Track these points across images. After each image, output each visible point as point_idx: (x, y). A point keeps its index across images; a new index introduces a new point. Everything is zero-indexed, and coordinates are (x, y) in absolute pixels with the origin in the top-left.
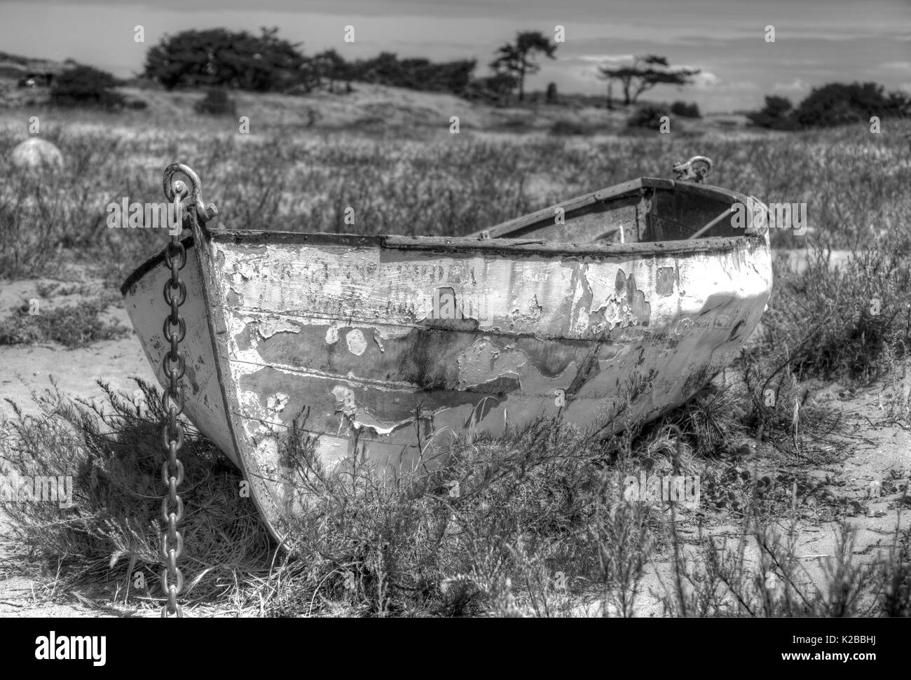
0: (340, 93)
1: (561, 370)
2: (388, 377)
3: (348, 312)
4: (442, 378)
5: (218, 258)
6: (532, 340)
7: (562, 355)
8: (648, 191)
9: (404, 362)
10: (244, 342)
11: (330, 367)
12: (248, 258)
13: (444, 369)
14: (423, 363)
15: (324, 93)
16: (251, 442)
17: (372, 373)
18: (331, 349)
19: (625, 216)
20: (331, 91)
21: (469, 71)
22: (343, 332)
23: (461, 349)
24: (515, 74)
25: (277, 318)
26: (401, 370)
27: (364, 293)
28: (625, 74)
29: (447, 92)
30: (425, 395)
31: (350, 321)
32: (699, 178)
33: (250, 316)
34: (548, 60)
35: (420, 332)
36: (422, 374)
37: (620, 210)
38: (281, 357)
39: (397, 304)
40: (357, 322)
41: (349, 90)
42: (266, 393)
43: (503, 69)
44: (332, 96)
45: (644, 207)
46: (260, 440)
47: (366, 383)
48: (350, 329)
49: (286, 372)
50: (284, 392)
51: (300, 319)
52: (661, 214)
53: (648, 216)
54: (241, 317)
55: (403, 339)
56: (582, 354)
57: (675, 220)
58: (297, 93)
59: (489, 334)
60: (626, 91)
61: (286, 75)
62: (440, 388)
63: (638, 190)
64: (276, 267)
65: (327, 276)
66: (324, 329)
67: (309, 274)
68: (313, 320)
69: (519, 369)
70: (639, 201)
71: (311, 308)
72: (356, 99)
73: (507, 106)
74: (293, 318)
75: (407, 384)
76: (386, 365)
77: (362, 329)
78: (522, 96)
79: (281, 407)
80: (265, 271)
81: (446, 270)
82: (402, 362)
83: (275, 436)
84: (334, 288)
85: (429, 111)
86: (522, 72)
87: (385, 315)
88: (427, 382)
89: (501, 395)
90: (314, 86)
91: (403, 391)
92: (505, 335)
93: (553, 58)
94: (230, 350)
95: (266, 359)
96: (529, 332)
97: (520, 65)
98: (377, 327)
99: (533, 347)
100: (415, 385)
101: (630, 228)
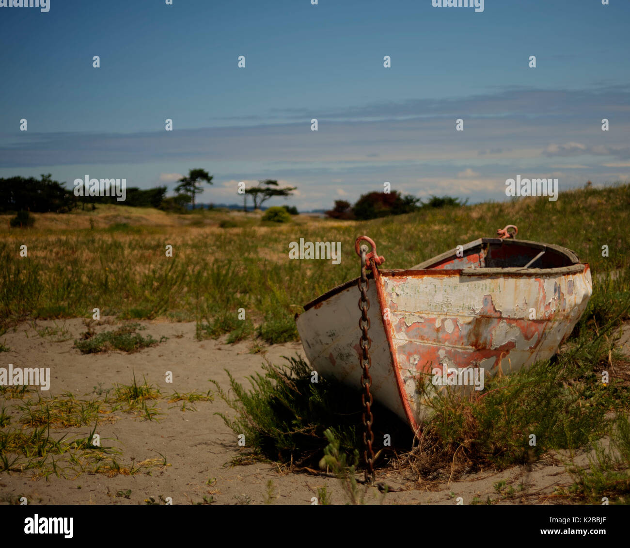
0: (89, 210)
1: (532, 336)
2: (463, 344)
3: (445, 310)
4: (485, 343)
5: (384, 285)
6: (522, 321)
7: (533, 328)
8: (484, 245)
9: (469, 336)
10: (399, 330)
11: (437, 340)
12: (398, 284)
13: (486, 338)
14: (478, 335)
15: (80, 211)
16: (403, 381)
17: (456, 342)
18: (438, 330)
19: (474, 259)
20: (83, 209)
21: (163, 193)
22: (443, 321)
23: (494, 327)
24: (189, 194)
25: (414, 315)
26: (468, 340)
27: (452, 300)
28: (253, 191)
29: (151, 207)
30: (478, 352)
31: (446, 315)
32: (511, 236)
33: (401, 315)
34: (209, 185)
35: (477, 319)
36: (477, 341)
37: (471, 256)
38: (416, 336)
39: (467, 305)
40: (449, 315)
41: (94, 208)
42: (410, 355)
43: (182, 192)
44: (84, 212)
45: (483, 254)
46: (407, 380)
47: (453, 347)
48: (446, 319)
49: (418, 343)
50: (417, 354)
51: (423, 315)
52: (493, 257)
53: (485, 259)
54: (397, 315)
55: (470, 323)
56: (541, 327)
57: (503, 260)
58: (63, 212)
59: (506, 319)
60: (255, 200)
61: (57, 202)
62: (484, 348)
63: (480, 245)
64: (412, 288)
65: (436, 292)
66: (434, 320)
67: (427, 290)
68: (430, 315)
69: (516, 337)
70: (480, 251)
71: (428, 309)
72: (98, 213)
73: (187, 213)
74: (420, 315)
75: (470, 347)
76: (462, 338)
77: (452, 319)
78: (194, 207)
79: (416, 362)
80: (407, 290)
81: (488, 285)
82: (469, 335)
83: (414, 378)
84: (439, 298)
85: (142, 218)
86: (194, 192)
87: (462, 311)
88: (479, 346)
89: (508, 351)
90: (73, 207)
91: (468, 351)
92: (512, 319)
93: (212, 184)
94: (392, 334)
95: (409, 337)
96: (522, 317)
97: (192, 188)
98: (458, 318)
99: (522, 325)
100: (474, 348)
101: (477, 266)
